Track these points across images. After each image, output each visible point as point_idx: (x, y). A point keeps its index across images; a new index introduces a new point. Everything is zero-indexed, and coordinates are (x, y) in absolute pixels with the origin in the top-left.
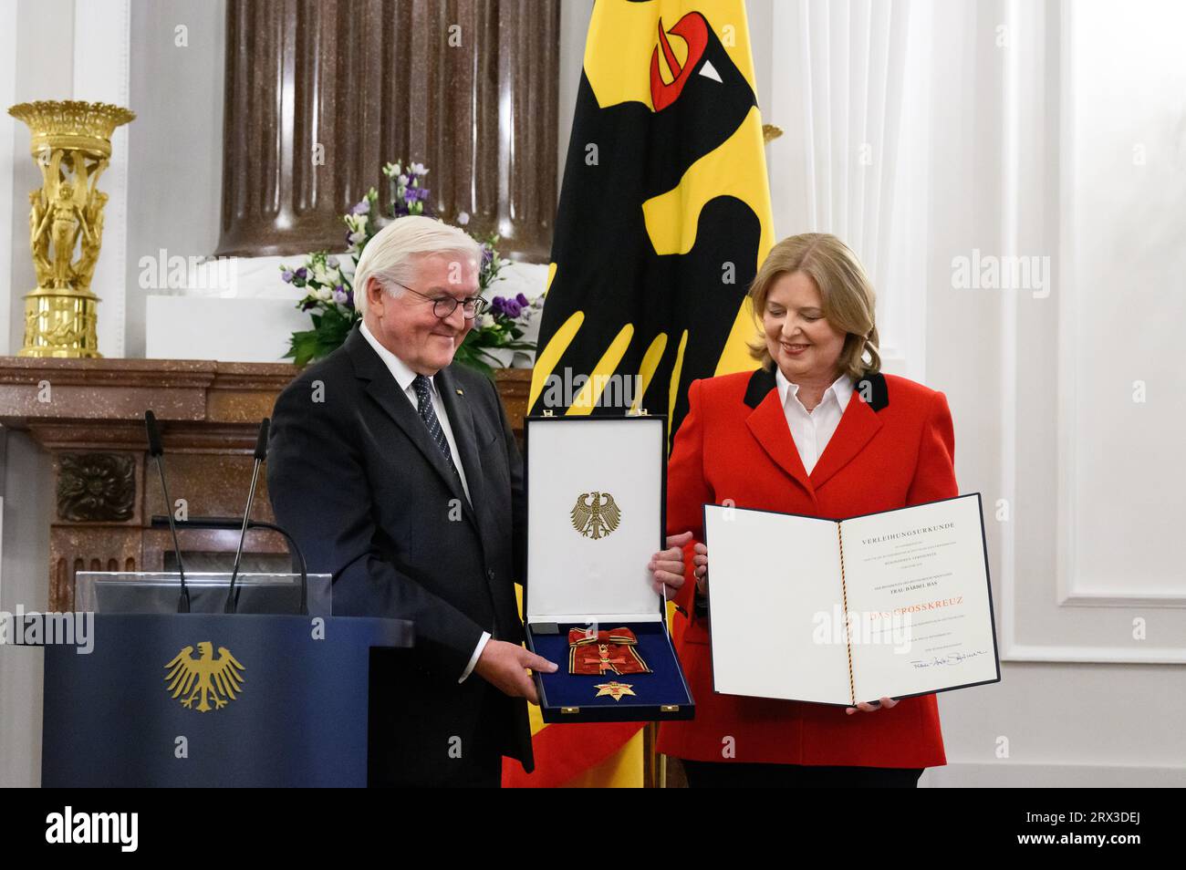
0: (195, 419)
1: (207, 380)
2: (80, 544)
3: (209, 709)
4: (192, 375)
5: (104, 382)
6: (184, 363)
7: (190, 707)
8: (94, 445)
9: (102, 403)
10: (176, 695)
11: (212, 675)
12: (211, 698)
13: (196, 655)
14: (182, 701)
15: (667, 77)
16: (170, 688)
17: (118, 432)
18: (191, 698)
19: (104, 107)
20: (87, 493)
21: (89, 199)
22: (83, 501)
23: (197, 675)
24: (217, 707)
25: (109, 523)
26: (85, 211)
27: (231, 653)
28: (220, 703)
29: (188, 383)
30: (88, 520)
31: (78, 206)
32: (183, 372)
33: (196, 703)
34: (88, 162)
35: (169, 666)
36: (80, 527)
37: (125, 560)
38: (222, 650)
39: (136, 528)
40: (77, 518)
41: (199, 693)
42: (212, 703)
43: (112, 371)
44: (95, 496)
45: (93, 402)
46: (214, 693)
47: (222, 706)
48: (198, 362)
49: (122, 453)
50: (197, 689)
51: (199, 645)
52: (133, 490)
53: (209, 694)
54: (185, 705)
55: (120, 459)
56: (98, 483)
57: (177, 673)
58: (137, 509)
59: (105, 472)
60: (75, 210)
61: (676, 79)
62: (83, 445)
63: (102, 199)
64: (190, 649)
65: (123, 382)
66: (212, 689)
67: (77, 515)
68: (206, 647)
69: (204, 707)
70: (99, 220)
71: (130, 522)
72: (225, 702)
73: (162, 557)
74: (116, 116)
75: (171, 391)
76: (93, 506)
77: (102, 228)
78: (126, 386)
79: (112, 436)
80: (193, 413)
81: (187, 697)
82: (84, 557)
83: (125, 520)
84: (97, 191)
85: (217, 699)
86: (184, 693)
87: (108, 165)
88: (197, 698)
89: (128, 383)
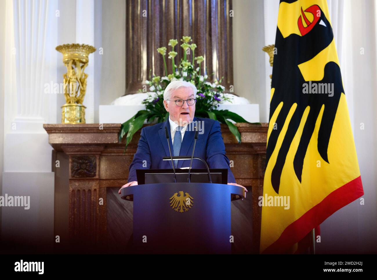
0: (115, 142)
1: (118, 130)
2: (79, 185)
3: (183, 211)
4: (113, 128)
5: (85, 131)
6: (110, 125)
7: (178, 211)
8: (83, 153)
9: (84, 138)
10: (173, 208)
11: (184, 201)
12: (184, 208)
13: (179, 195)
14: (175, 209)
15: (305, 25)
16: (171, 205)
17: (90, 148)
18: (178, 208)
19: (85, 46)
20: (81, 168)
21: (82, 76)
22: (79, 171)
23: (179, 201)
24: (186, 211)
25: (88, 178)
26: (80, 80)
27: (189, 194)
28: (186, 209)
29: (112, 131)
30: (81, 177)
31: (78, 77)
32: (110, 127)
33: (179, 210)
34: (81, 64)
35: (170, 199)
36: (79, 179)
37: (93, 190)
38: (186, 194)
39: (97, 179)
40: (78, 177)
41: (180, 207)
42: (184, 210)
43: (87, 128)
44: (83, 169)
45: (81, 138)
46: (184, 206)
47: (187, 210)
48: (115, 124)
49: (92, 155)
50: (179, 205)
51: (180, 192)
52: (96, 168)
53: (183, 207)
54: (176, 210)
55: (91, 158)
56: (84, 165)
57: (173, 200)
58: (97, 173)
59: (86, 161)
60: (77, 79)
61: (308, 26)
62: (79, 153)
63: (86, 76)
64: (177, 194)
65: (91, 131)
66: (184, 205)
67: (78, 176)
68: (182, 193)
69: (182, 211)
70: (85, 82)
71: (95, 178)
72: (188, 209)
73: (106, 189)
74: (89, 49)
75: (107, 134)
76: (83, 172)
77: (86, 85)
78: (92, 133)
79: (88, 150)
80: (114, 141)
81: (176, 208)
82: (80, 190)
83: (93, 177)
84: (84, 73)
85: (185, 208)
86: (176, 207)
87: (88, 65)
88: (179, 208)
89: (93, 131)
